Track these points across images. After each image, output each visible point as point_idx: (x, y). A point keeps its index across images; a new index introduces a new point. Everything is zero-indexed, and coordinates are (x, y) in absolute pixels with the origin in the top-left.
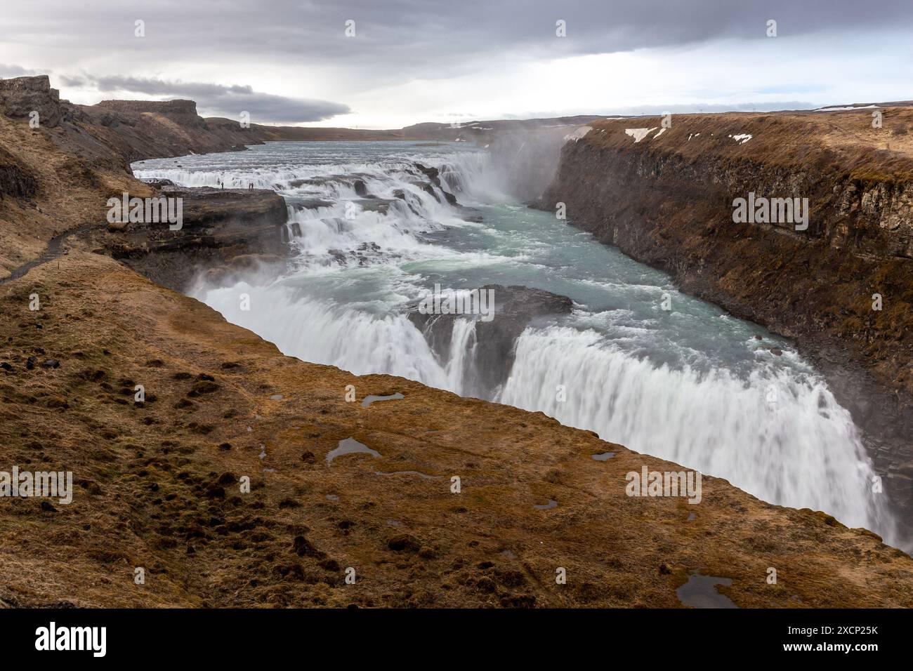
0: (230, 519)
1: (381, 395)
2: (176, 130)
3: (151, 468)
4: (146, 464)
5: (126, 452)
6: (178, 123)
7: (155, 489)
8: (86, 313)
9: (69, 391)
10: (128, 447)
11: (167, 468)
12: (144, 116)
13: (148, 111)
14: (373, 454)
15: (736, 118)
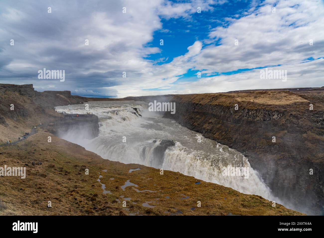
0: (99, 207)
1: (134, 169)
2: (65, 99)
3: (73, 193)
4: (72, 192)
5: (65, 188)
6: (66, 97)
7: (76, 199)
8: (47, 149)
9: (45, 171)
10: (65, 187)
11: (78, 193)
12: (57, 95)
13: (58, 94)
14: (135, 186)
15: (214, 94)
